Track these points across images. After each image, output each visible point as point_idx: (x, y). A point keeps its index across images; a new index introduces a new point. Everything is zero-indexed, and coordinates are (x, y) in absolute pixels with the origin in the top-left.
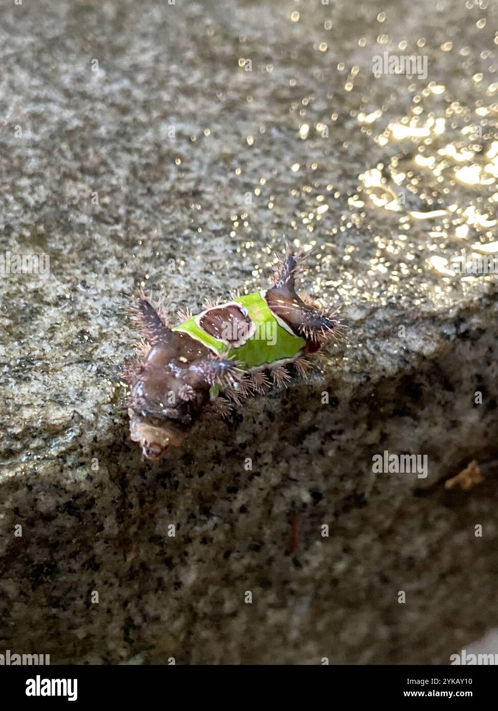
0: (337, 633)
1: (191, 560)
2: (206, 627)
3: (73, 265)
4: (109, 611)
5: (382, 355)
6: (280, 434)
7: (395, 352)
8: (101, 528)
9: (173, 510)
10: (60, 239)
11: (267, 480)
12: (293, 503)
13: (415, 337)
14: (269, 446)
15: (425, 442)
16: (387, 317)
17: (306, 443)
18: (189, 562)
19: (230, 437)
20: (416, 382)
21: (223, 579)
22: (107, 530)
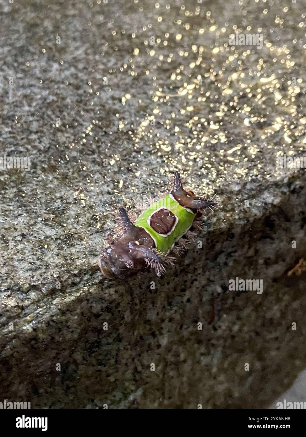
0: (234, 369)
1: (164, 331)
2: (172, 369)
3: (77, 180)
4: (126, 364)
5: (253, 208)
6: (206, 256)
7: (260, 205)
8: (123, 318)
9: (155, 305)
10: (65, 167)
11: (200, 282)
12: (212, 294)
13: (268, 195)
14: (201, 264)
15: (278, 251)
16: (252, 186)
17: (218, 260)
18: (164, 333)
19: (182, 261)
20: (272, 219)
21: (180, 341)
22: (126, 319)
